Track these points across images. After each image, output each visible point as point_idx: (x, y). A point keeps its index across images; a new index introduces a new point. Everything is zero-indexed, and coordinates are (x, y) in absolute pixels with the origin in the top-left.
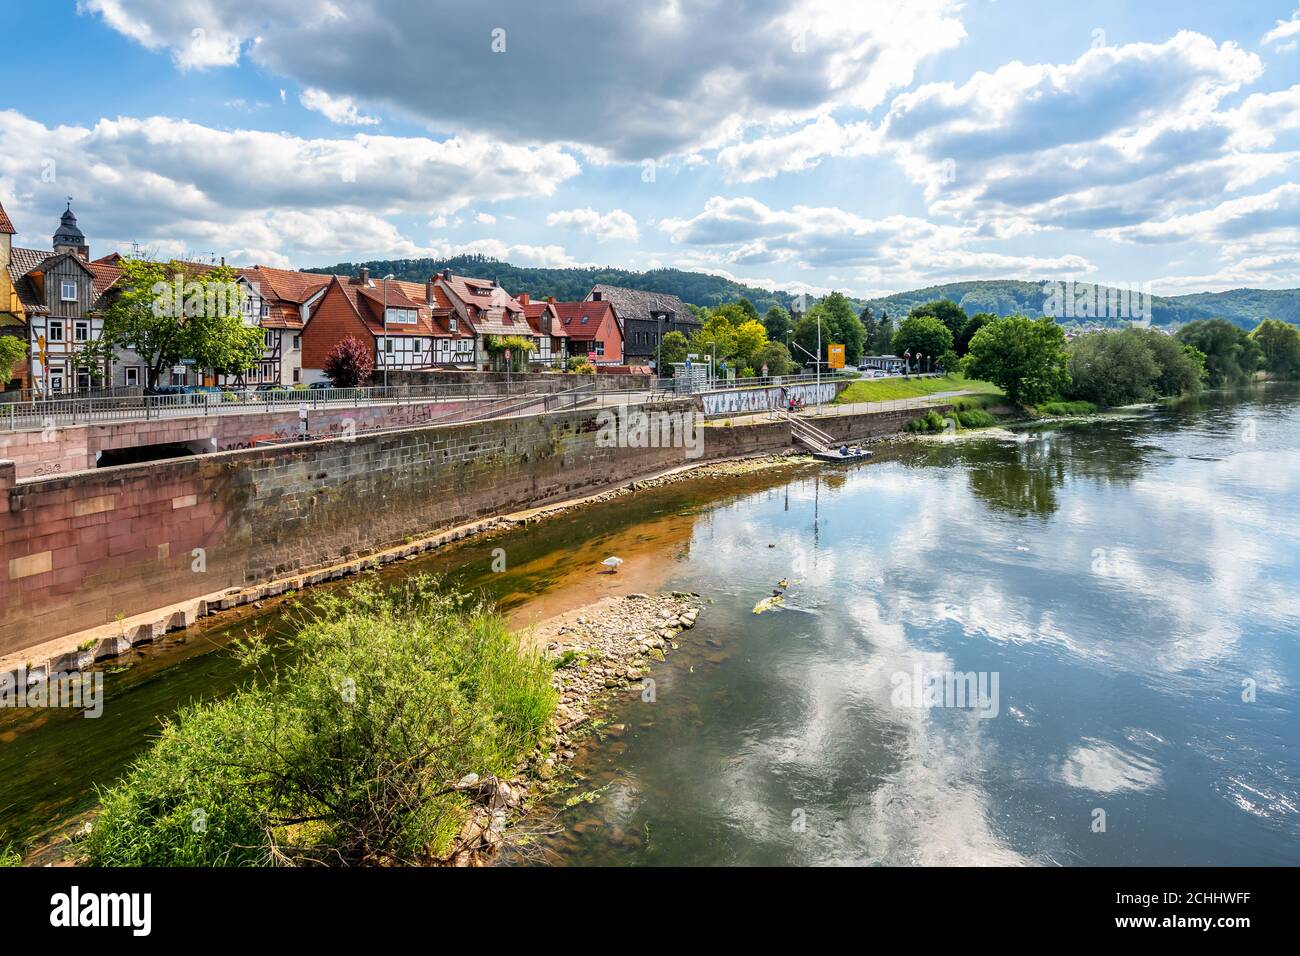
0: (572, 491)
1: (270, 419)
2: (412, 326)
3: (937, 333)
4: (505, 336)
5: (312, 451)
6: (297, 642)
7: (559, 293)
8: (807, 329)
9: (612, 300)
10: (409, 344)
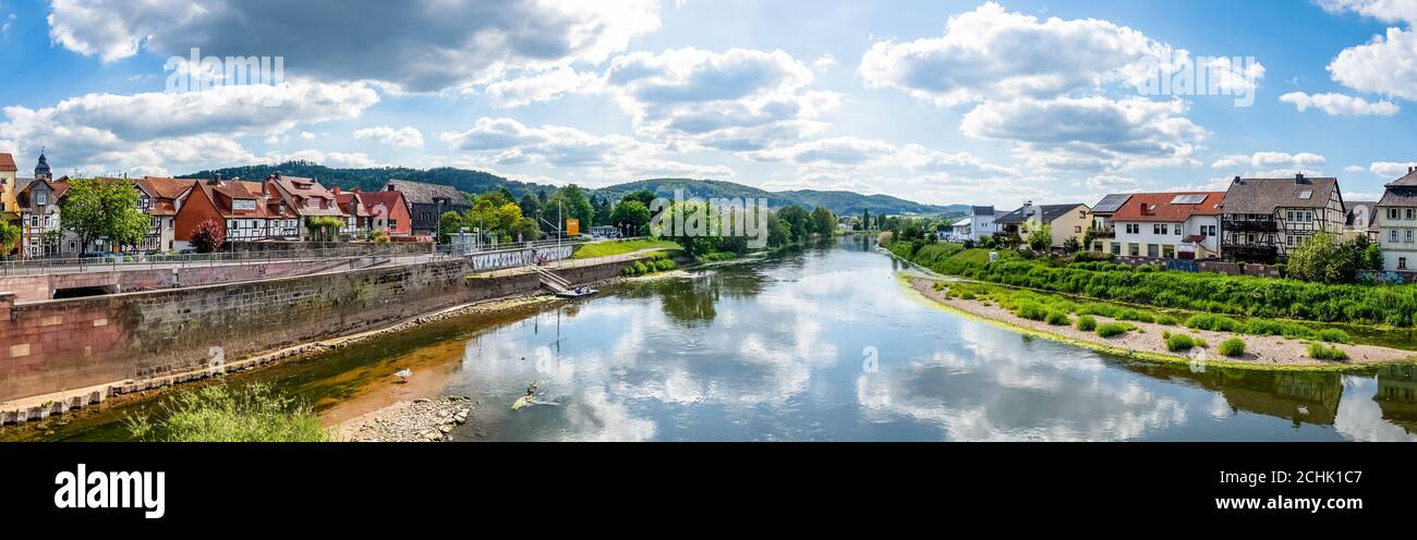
0: (371, 325)
1: (153, 273)
2: (252, 211)
3: (640, 211)
4: (321, 217)
5: (181, 295)
6: (169, 424)
7: (363, 186)
8: (551, 209)
9: (402, 190)
10: (250, 223)
